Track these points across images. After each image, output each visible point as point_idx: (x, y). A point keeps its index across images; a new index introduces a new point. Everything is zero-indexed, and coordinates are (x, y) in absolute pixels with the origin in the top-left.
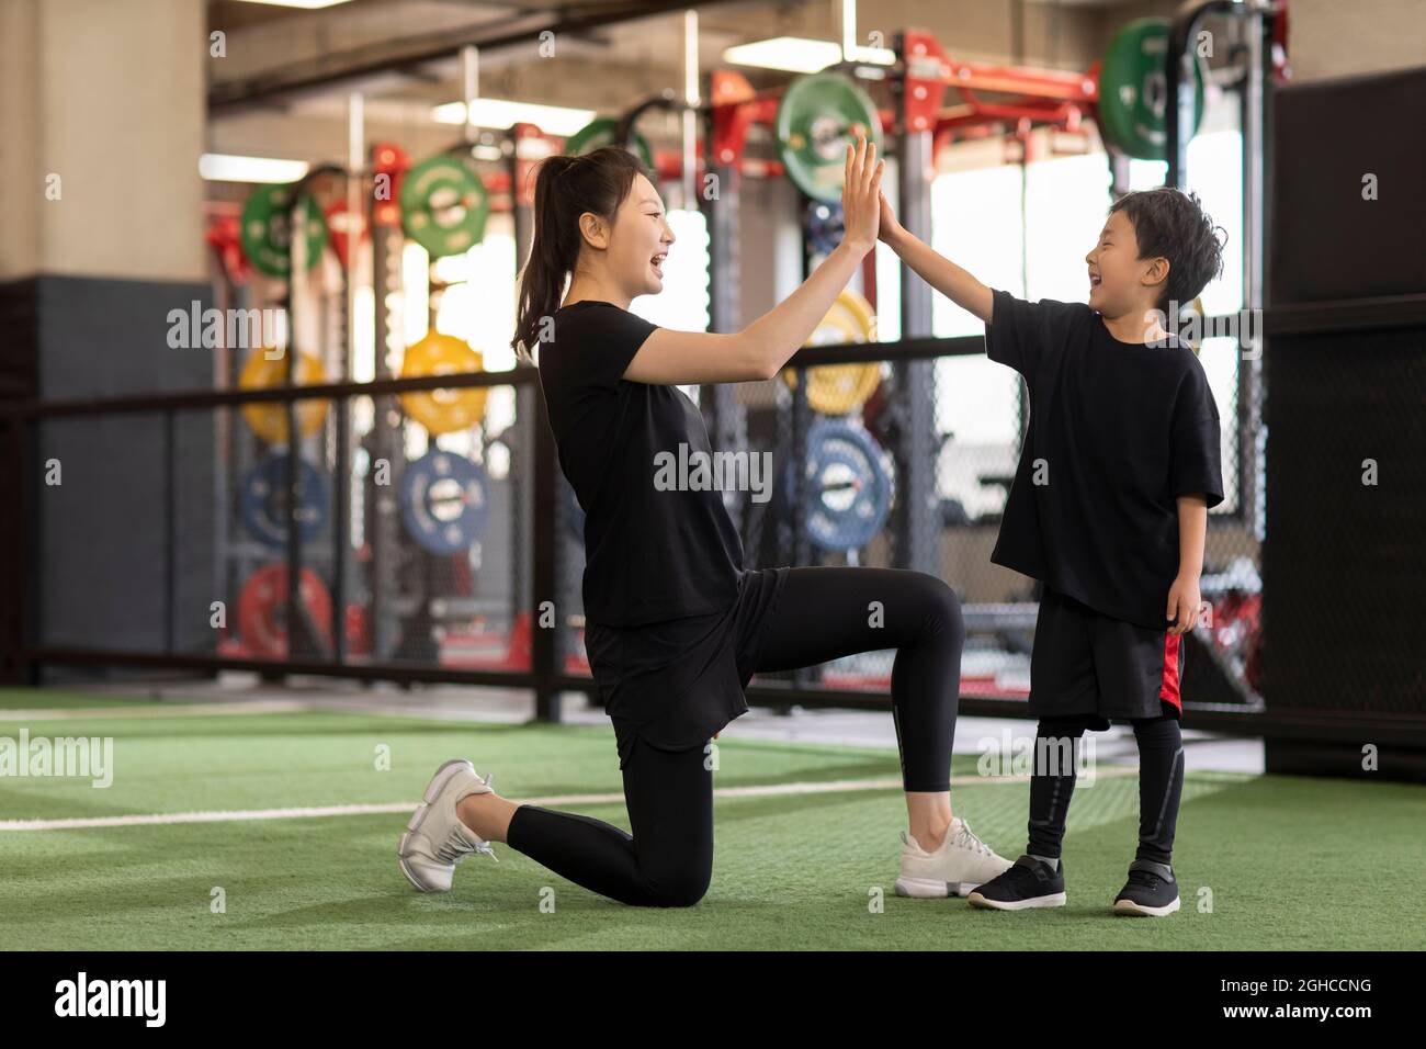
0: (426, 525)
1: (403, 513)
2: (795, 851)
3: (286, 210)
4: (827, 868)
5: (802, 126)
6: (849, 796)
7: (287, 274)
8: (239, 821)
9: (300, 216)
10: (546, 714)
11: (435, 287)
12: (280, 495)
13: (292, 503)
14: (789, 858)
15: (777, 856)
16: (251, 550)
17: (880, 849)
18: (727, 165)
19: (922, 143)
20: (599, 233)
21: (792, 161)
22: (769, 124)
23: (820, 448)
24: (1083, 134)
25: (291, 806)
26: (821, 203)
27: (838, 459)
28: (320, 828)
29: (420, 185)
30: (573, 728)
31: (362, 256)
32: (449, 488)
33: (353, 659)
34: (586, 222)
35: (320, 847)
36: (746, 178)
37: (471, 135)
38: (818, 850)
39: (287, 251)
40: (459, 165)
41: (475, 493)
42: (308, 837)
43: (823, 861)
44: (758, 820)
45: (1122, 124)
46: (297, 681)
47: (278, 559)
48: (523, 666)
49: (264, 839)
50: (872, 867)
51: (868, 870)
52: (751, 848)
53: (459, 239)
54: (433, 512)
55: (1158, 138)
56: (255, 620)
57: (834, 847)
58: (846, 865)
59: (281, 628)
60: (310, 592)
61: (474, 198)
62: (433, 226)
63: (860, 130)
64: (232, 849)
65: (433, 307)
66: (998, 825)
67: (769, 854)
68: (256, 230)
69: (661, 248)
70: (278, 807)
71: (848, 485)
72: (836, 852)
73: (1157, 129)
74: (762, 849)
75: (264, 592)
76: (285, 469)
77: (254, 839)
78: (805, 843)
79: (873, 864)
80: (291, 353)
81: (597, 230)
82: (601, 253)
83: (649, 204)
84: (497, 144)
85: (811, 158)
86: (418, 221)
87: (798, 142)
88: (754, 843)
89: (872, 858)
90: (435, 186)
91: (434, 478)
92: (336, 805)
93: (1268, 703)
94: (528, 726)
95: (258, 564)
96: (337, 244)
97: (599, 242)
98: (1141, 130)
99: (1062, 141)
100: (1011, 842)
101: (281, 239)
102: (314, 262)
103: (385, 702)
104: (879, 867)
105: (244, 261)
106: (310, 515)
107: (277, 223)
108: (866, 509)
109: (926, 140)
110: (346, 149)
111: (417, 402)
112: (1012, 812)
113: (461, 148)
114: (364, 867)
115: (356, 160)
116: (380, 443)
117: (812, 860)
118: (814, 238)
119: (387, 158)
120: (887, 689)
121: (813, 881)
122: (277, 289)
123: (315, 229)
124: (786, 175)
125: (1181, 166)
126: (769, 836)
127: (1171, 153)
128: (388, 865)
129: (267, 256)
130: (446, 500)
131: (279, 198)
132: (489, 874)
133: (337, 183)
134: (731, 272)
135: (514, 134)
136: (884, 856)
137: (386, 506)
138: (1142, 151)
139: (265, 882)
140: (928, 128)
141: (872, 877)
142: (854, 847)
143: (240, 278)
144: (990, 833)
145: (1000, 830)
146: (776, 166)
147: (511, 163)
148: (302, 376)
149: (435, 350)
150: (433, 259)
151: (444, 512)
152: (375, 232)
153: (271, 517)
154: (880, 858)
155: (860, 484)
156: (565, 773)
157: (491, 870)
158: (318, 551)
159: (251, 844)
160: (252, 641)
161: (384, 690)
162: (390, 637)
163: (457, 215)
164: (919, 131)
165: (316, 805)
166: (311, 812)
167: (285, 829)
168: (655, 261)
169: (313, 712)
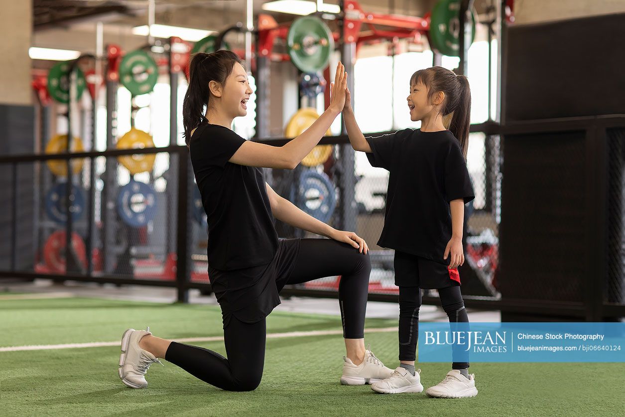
0: (129, 214)
1: (118, 209)
2: (296, 364)
3: (68, 74)
4: (310, 372)
5: (299, 40)
6: (319, 338)
7: (68, 102)
8: (46, 350)
9: (74, 76)
10: (182, 299)
11: (134, 109)
12: (63, 200)
13: (69, 204)
14: (293, 367)
15: (288, 366)
16: (49, 224)
17: (333, 363)
18: (265, 57)
19: (351, 47)
20: (217, 90)
21: (294, 55)
22: (284, 38)
23: (306, 183)
24: (422, 44)
25: (70, 343)
26: (307, 74)
27: (314, 187)
28: (83, 353)
29: (128, 63)
30: (195, 305)
31: (102, 94)
32: (139, 198)
33: (96, 274)
34: (212, 85)
35: (83, 362)
36: (272, 62)
37: (151, 41)
38: (306, 363)
39: (68, 92)
40: (146, 55)
41: (151, 200)
42: (78, 357)
43: (309, 369)
44: (279, 349)
45: (440, 40)
46: (70, 283)
47: (62, 230)
48: (172, 278)
49: (58, 358)
50: (331, 372)
51: (328, 373)
52: (277, 363)
53: (145, 88)
54: (132, 209)
55: (455, 47)
56: (52, 256)
57: (313, 362)
58: (319, 371)
59: (63, 259)
60: (76, 244)
61: (152, 70)
62: (133, 81)
63: (324, 42)
64: (44, 363)
65: (133, 118)
66: (385, 352)
67: (284, 365)
68: (54, 82)
69: (246, 96)
70: (64, 343)
71: (317, 198)
72: (314, 364)
73: (455, 43)
74: (281, 363)
75: (55, 243)
76: (66, 189)
77: (53, 358)
78: (300, 360)
79: (331, 370)
80: (68, 137)
81: (216, 88)
82: (219, 99)
83: (240, 77)
84: (162, 45)
85: (302, 54)
86: (127, 79)
87: (297, 47)
88: (277, 360)
89: (330, 367)
90: (134, 64)
91: (132, 193)
92: (90, 342)
93: (503, 296)
94: (174, 304)
95: (52, 230)
96: (91, 89)
97: (218, 94)
98: (448, 43)
99: (412, 47)
100: (391, 359)
101: (65, 87)
102: (79, 97)
103: (109, 293)
104: (334, 372)
105: (48, 95)
106: (76, 209)
107: (64, 79)
108: (325, 209)
109: (353, 46)
110: (95, 47)
111: (126, 160)
112: (391, 346)
113: (146, 48)
114: (104, 371)
115: (99, 52)
116: (109, 177)
117: (303, 368)
118: (304, 89)
119: (113, 51)
120: (337, 289)
121: (305, 378)
122: (62, 109)
123: (81, 82)
124: (291, 60)
125: (465, 60)
126: (284, 357)
127: (461, 53)
128: (114, 371)
129: (58, 94)
130: (137, 203)
131: (64, 68)
132: (160, 375)
133: (90, 62)
134: (266, 103)
135: (170, 41)
136: (336, 366)
137: (111, 205)
138: (449, 52)
139: (59, 379)
140: (354, 41)
141: (331, 376)
142: (322, 362)
143: (46, 103)
144: (382, 355)
145: (387, 354)
146: (286, 56)
147: (169, 53)
148: (74, 148)
149: (134, 137)
150: (133, 96)
151: (137, 209)
152: (107, 83)
153: (59, 210)
154: (334, 367)
155: (322, 197)
156: (192, 327)
157: (161, 373)
158: (80, 225)
159: (52, 360)
160: (50, 266)
161: (109, 287)
162: (112, 264)
163: (144, 77)
164: (350, 43)
165: (80, 342)
166: (79, 346)
167: (67, 354)
168: (243, 102)
169: (77, 298)
